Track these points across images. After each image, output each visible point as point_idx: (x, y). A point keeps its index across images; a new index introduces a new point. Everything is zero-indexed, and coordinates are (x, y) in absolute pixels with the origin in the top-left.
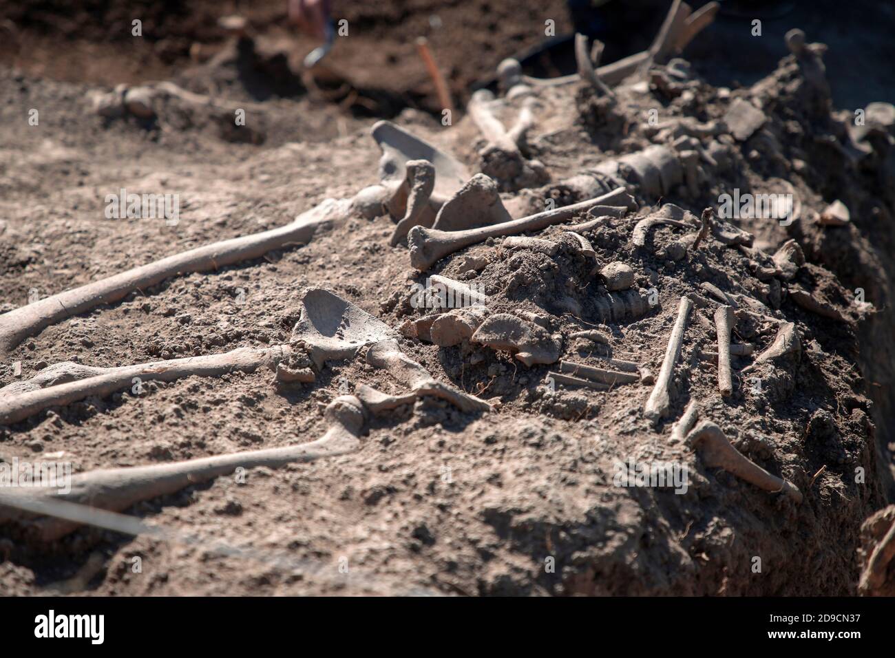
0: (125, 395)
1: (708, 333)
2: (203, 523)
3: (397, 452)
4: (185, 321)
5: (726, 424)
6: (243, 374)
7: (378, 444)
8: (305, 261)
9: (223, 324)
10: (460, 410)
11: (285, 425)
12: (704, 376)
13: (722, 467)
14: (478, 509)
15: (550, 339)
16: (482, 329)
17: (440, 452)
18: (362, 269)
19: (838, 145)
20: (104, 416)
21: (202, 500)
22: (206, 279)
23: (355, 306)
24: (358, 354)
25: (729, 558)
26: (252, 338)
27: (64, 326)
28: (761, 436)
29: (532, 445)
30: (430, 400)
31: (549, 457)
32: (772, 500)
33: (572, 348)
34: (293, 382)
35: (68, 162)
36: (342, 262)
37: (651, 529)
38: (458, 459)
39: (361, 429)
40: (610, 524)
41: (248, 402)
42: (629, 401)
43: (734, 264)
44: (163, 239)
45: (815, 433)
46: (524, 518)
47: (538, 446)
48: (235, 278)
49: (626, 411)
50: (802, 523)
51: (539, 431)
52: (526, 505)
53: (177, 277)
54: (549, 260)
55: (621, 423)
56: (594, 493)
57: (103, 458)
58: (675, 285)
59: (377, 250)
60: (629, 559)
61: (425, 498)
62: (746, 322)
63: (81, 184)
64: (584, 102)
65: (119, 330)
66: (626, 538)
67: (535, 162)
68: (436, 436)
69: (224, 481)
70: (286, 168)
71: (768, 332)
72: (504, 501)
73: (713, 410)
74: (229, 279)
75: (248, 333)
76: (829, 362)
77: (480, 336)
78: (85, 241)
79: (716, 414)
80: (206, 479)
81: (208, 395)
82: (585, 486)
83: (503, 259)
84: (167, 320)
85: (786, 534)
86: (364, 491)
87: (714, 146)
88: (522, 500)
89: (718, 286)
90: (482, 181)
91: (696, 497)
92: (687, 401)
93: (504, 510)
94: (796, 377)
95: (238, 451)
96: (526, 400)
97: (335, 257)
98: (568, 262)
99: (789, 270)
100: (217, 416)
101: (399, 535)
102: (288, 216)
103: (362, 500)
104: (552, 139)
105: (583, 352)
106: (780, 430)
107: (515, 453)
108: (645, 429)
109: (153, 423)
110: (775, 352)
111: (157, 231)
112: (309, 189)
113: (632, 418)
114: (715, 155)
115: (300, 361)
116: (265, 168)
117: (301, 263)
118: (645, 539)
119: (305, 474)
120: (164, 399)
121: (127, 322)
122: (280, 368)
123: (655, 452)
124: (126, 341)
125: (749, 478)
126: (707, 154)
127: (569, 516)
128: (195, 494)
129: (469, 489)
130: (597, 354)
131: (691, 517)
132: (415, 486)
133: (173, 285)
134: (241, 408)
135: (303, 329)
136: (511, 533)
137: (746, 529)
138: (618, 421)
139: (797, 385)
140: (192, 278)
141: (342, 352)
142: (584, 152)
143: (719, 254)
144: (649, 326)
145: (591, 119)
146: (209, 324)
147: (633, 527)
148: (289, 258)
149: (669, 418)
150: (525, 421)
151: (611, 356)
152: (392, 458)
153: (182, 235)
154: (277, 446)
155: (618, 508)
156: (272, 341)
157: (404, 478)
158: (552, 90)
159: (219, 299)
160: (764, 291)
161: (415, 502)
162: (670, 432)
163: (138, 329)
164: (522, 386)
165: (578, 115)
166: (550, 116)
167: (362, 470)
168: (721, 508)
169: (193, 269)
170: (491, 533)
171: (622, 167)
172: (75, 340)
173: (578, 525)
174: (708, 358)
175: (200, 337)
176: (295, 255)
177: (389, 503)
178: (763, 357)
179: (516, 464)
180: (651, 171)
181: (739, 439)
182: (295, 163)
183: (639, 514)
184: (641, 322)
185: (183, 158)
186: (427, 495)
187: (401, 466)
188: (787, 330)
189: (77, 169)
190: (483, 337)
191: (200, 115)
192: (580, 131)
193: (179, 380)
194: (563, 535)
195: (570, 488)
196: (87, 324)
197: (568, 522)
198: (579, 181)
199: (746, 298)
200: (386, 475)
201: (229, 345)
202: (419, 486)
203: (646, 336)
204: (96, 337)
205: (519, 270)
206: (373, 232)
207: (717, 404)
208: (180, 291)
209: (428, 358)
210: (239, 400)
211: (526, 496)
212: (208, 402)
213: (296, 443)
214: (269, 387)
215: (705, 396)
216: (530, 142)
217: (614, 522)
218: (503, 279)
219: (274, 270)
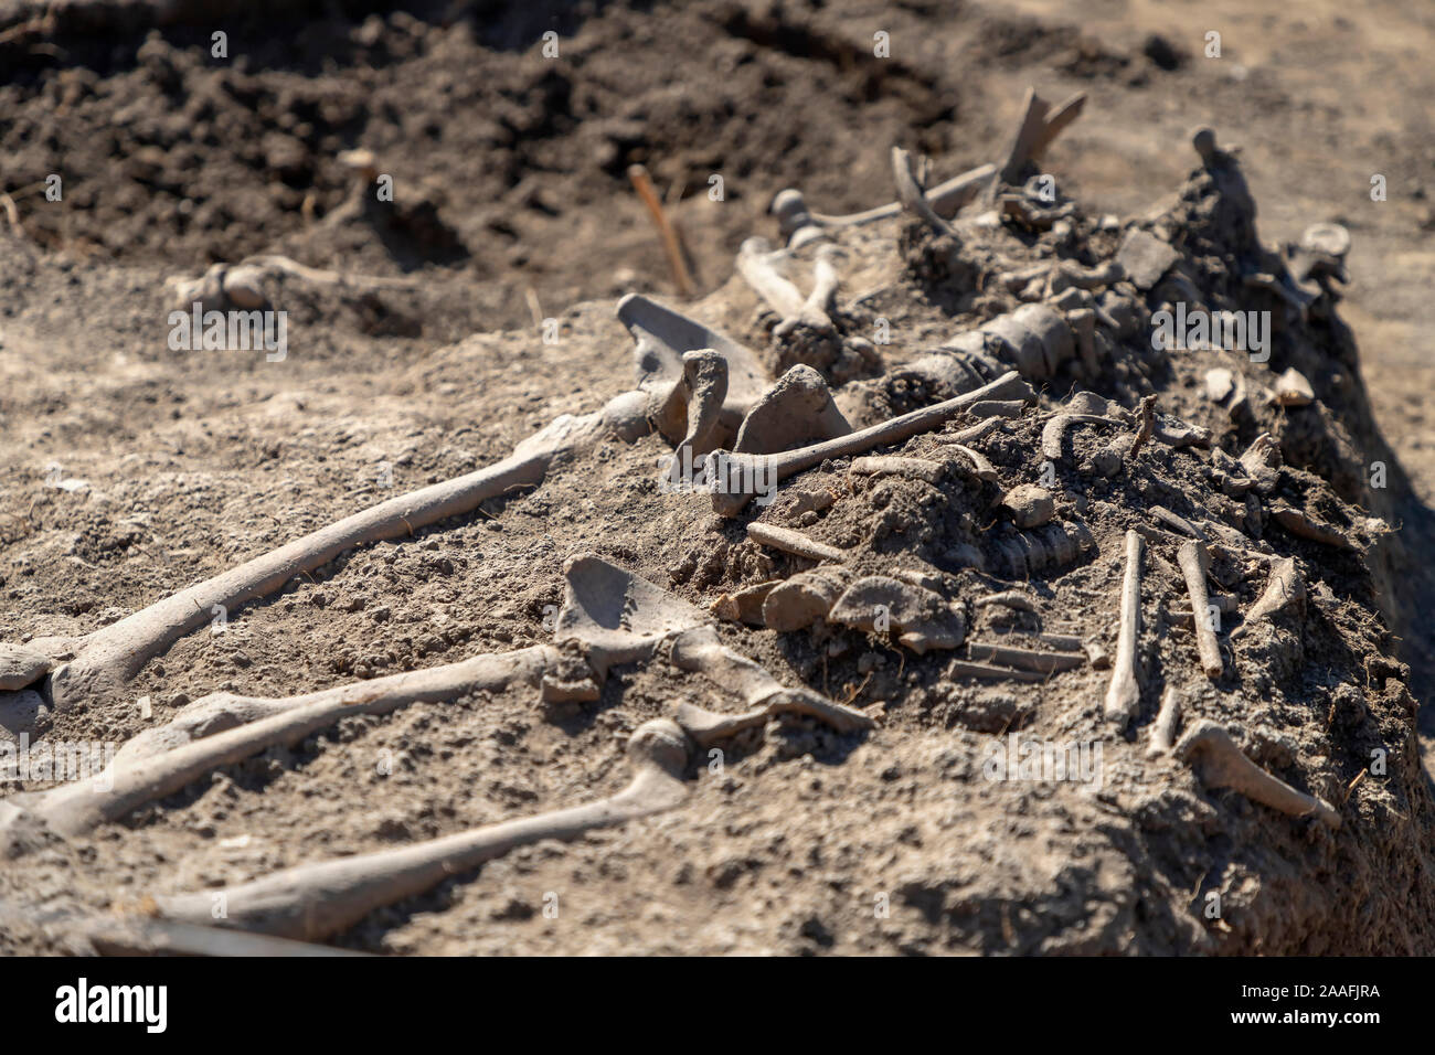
0: (322, 742)
1: (1173, 583)
2: (479, 937)
3: (749, 802)
4: (382, 617)
5: (1225, 721)
6: (489, 695)
7: (717, 793)
8: (543, 512)
9: (440, 618)
10: (835, 732)
11: (568, 771)
12: (1180, 648)
13: (1229, 788)
14: (892, 885)
15: (948, 611)
16: (844, 602)
17: (817, 800)
18: (631, 519)
19: (1279, 287)
20: (297, 776)
21: (468, 901)
22: (401, 550)
23: (641, 580)
24: (657, 652)
25: (1256, 925)
26: (486, 636)
27: (203, 636)
28: (1276, 735)
29: (956, 778)
30: (790, 719)
31: (984, 795)
32: (1301, 828)
33: (982, 622)
34: (568, 702)
35: (152, 384)
36: (599, 510)
37: (1147, 893)
38: (847, 809)
39: (685, 771)
40: (1090, 891)
41: (506, 739)
42: (1078, 696)
43: (1190, 475)
44: (323, 492)
45: (1340, 721)
46: (965, 894)
47: (964, 779)
48: (441, 545)
49: (1077, 712)
50: (1343, 859)
51: (962, 756)
52: (965, 874)
53: (356, 550)
54: (932, 490)
55: (1073, 732)
56: (1059, 845)
57: (310, 843)
58: (1112, 513)
59: (650, 489)
60: (1123, 942)
61: (807, 873)
62: (1223, 562)
63: (177, 416)
64: (912, 246)
65: (284, 638)
66: (1114, 910)
67: (857, 340)
68: (805, 774)
69: (496, 868)
70: (477, 371)
71: (1256, 575)
72: (931, 869)
73: (1203, 700)
74: (434, 547)
75: (480, 629)
76: (1341, 612)
77: (841, 612)
78: (209, 504)
79: (1208, 706)
80: (469, 867)
81: (445, 733)
82: (1044, 836)
83: (857, 492)
84: (354, 618)
85: (1322, 877)
86: (710, 871)
87: (1111, 300)
88: (959, 866)
89: (1175, 510)
90: (804, 375)
91: (1201, 837)
92: (1160, 689)
93: (932, 884)
94: (1303, 640)
95: (507, 819)
96: (921, 706)
97: (588, 504)
98: (958, 491)
99: (1267, 479)
100: (464, 764)
101: (781, 936)
102: (502, 444)
103: (709, 883)
104: (873, 303)
105: (999, 626)
106: (1296, 722)
107: (931, 794)
108: (1110, 739)
109: (372, 782)
110: (1271, 605)
111: (312, 480)
112: (521, 401)
113: (1089, 723)
114: (1115, 313)
115: (576, 669)
116: (445, 374)
117: (537, 515)
118: (1142, 910)
119: (616, 847)
120: (381, 744)
121: (292, 624)
122: (546, 683)
123: (1132, 773)
124: (298, 654)
125: (1268, 800)
126: (1104, 312)
127: (1030, 885)
128: (457, 891)
129: (873, 855)
130: (1020, 628)
131: (1198, 869)
132: (788, 855)
133: (352, 562)
134: (498, 750)
135: (571, 620)
136: (946, 919)
137: (1273, 877)
138: (1067, 729)
139: (1306, 651)
140: (378, 550)
141: (633, 651)
142: (920, 320)
143: (1168, 461)
144: (1088, 579)
145: (925, 270)
146: (419, 620)
147: (1123, 892)
148: (517, 509)
149: (1141, 719)
150: (934, 741)
151: (1041, 629)
152: (744, 813)
153: (350, 484)
154: (562, 806)
155: (1098, 865)
156: (517, 640)
157: (768, 844)
158: (853, 229)
159: (425, 580)
160: (1238, 513)
161: (792, 880)
162: (1147, 740)
163: (314, 634)
164: (914, 685)
165: (905, 266)
166: (858, 269)
167: (701, 836)
168: (1236, 849)
169: (378, 536)
170: (917, 920)
171: (989, 339)
172: (223, 657)
173: (1046, 898)
174: (1179, 621)
175: (408, 641)
176: (525, 504)
177: (752, 885)
178: (1254, 612)
179: (939, 810)
180: (1030, 342)
181: (1246, 742)
182: (489, 363)
183: (1128, 872)
184: (1074, 574)
185: (315, 365)
186: (810, 868)
187: (761, 824)
188: (1285, 571)
189: (169, 393)
190: (847, 615)
191: (328, 301)
192: (910, 289)
193: (397, 712)
194: (1025, 915)
195: (1024, 842)
196: (237, 631)
197: (1031, 894)
198: (932, 365)
199: (1215, 526)
200: (740, 841)
201: (452, 649)
202: (795, 855)
203: (1084, 595)
204: (253, 651)
205: (889, 509)
206: (639, 462)
207: (1207, 691)
208: (366, 571)
209: (763, 650)
210: (492, 736)
211: (963, 859)
212: (447, 743)
213: (590, 798)
214: (531, 712)
215: (1185, 680)
216: (841, 310)
217: (1096, 888)
218: (864, 523)
219: (498, 529)
